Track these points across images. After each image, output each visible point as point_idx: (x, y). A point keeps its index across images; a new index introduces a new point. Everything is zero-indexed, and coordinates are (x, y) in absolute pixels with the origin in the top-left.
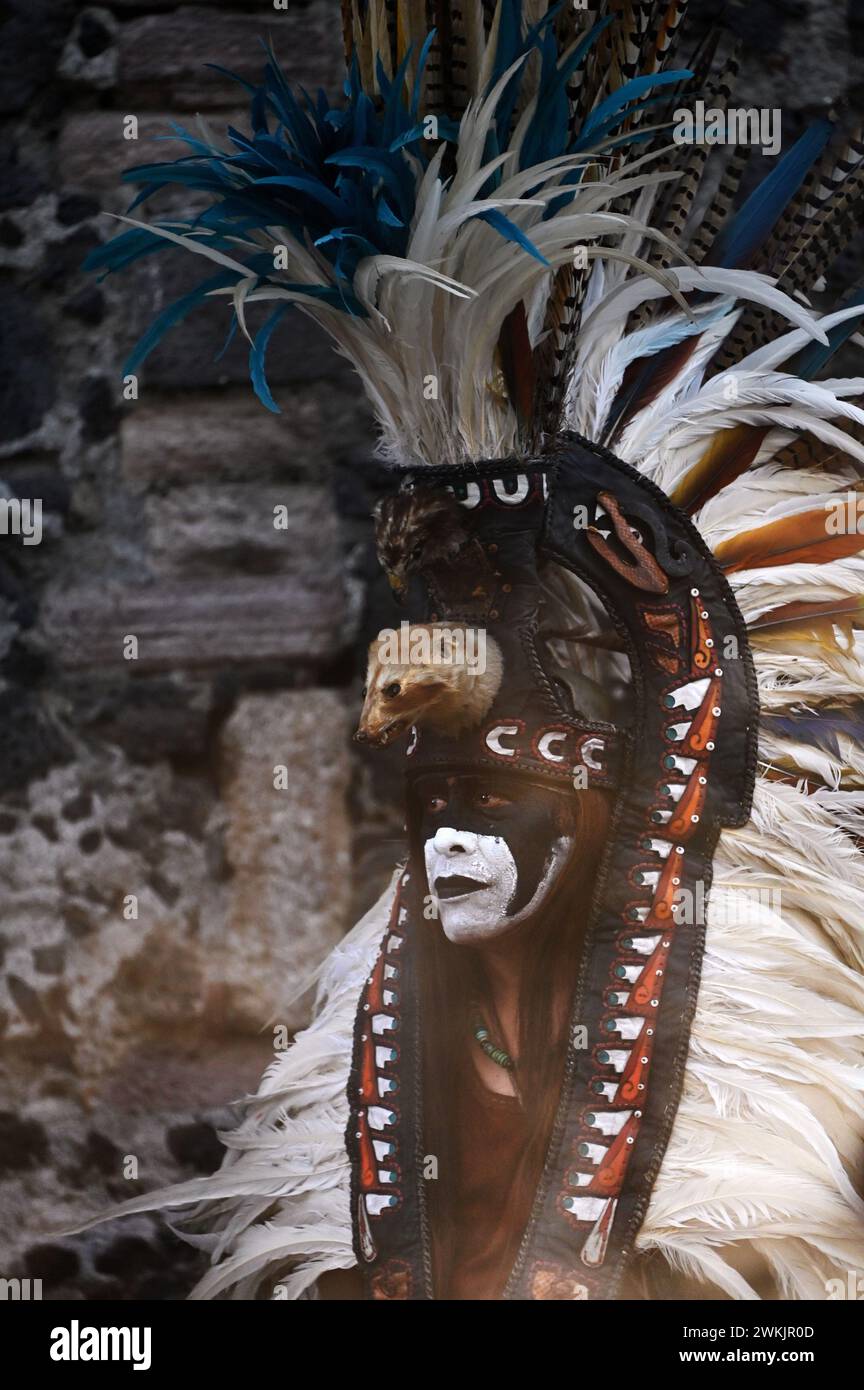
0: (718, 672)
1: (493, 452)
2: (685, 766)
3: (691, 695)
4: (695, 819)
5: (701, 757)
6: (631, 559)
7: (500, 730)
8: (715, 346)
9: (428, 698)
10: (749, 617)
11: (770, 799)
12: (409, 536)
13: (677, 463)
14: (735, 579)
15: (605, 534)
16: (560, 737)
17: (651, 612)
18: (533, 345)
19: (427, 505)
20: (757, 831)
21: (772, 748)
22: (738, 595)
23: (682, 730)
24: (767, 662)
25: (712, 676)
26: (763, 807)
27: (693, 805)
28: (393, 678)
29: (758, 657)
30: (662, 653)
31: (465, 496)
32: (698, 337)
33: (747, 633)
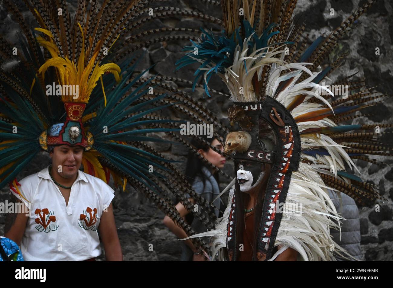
0: (293, 142)
1: (250, 100)
2: (286, 159)
3: (288, 146)
4: (287, 169)
5: (289, 158)
6: (278, 120)
7: (250, 152)
8: (297, 79)
9: (236, 146)
10: (300, 131)
11: (302, 166)
12: (234, 116)
13: (288, 101)
14: (298, 124)
15: (273, 115)
16: (262, 154)
17: (281, 130)
18: (259, 80)
19: (238, 110)
20: (299, 172)
21: (303, 156)
22: (298, 127)
23: (286, 153)
24: (303, 140)
25: (292, 142)
26: (301, 168)
27: (287, 167)
28: (230, 142)
29: (302, 139)
30: (283, 138)
31: (245, 108)
32: (294, 77)
33: (299, 134)
